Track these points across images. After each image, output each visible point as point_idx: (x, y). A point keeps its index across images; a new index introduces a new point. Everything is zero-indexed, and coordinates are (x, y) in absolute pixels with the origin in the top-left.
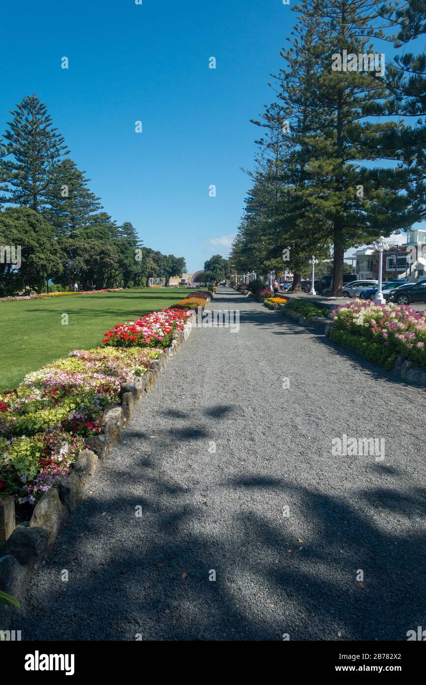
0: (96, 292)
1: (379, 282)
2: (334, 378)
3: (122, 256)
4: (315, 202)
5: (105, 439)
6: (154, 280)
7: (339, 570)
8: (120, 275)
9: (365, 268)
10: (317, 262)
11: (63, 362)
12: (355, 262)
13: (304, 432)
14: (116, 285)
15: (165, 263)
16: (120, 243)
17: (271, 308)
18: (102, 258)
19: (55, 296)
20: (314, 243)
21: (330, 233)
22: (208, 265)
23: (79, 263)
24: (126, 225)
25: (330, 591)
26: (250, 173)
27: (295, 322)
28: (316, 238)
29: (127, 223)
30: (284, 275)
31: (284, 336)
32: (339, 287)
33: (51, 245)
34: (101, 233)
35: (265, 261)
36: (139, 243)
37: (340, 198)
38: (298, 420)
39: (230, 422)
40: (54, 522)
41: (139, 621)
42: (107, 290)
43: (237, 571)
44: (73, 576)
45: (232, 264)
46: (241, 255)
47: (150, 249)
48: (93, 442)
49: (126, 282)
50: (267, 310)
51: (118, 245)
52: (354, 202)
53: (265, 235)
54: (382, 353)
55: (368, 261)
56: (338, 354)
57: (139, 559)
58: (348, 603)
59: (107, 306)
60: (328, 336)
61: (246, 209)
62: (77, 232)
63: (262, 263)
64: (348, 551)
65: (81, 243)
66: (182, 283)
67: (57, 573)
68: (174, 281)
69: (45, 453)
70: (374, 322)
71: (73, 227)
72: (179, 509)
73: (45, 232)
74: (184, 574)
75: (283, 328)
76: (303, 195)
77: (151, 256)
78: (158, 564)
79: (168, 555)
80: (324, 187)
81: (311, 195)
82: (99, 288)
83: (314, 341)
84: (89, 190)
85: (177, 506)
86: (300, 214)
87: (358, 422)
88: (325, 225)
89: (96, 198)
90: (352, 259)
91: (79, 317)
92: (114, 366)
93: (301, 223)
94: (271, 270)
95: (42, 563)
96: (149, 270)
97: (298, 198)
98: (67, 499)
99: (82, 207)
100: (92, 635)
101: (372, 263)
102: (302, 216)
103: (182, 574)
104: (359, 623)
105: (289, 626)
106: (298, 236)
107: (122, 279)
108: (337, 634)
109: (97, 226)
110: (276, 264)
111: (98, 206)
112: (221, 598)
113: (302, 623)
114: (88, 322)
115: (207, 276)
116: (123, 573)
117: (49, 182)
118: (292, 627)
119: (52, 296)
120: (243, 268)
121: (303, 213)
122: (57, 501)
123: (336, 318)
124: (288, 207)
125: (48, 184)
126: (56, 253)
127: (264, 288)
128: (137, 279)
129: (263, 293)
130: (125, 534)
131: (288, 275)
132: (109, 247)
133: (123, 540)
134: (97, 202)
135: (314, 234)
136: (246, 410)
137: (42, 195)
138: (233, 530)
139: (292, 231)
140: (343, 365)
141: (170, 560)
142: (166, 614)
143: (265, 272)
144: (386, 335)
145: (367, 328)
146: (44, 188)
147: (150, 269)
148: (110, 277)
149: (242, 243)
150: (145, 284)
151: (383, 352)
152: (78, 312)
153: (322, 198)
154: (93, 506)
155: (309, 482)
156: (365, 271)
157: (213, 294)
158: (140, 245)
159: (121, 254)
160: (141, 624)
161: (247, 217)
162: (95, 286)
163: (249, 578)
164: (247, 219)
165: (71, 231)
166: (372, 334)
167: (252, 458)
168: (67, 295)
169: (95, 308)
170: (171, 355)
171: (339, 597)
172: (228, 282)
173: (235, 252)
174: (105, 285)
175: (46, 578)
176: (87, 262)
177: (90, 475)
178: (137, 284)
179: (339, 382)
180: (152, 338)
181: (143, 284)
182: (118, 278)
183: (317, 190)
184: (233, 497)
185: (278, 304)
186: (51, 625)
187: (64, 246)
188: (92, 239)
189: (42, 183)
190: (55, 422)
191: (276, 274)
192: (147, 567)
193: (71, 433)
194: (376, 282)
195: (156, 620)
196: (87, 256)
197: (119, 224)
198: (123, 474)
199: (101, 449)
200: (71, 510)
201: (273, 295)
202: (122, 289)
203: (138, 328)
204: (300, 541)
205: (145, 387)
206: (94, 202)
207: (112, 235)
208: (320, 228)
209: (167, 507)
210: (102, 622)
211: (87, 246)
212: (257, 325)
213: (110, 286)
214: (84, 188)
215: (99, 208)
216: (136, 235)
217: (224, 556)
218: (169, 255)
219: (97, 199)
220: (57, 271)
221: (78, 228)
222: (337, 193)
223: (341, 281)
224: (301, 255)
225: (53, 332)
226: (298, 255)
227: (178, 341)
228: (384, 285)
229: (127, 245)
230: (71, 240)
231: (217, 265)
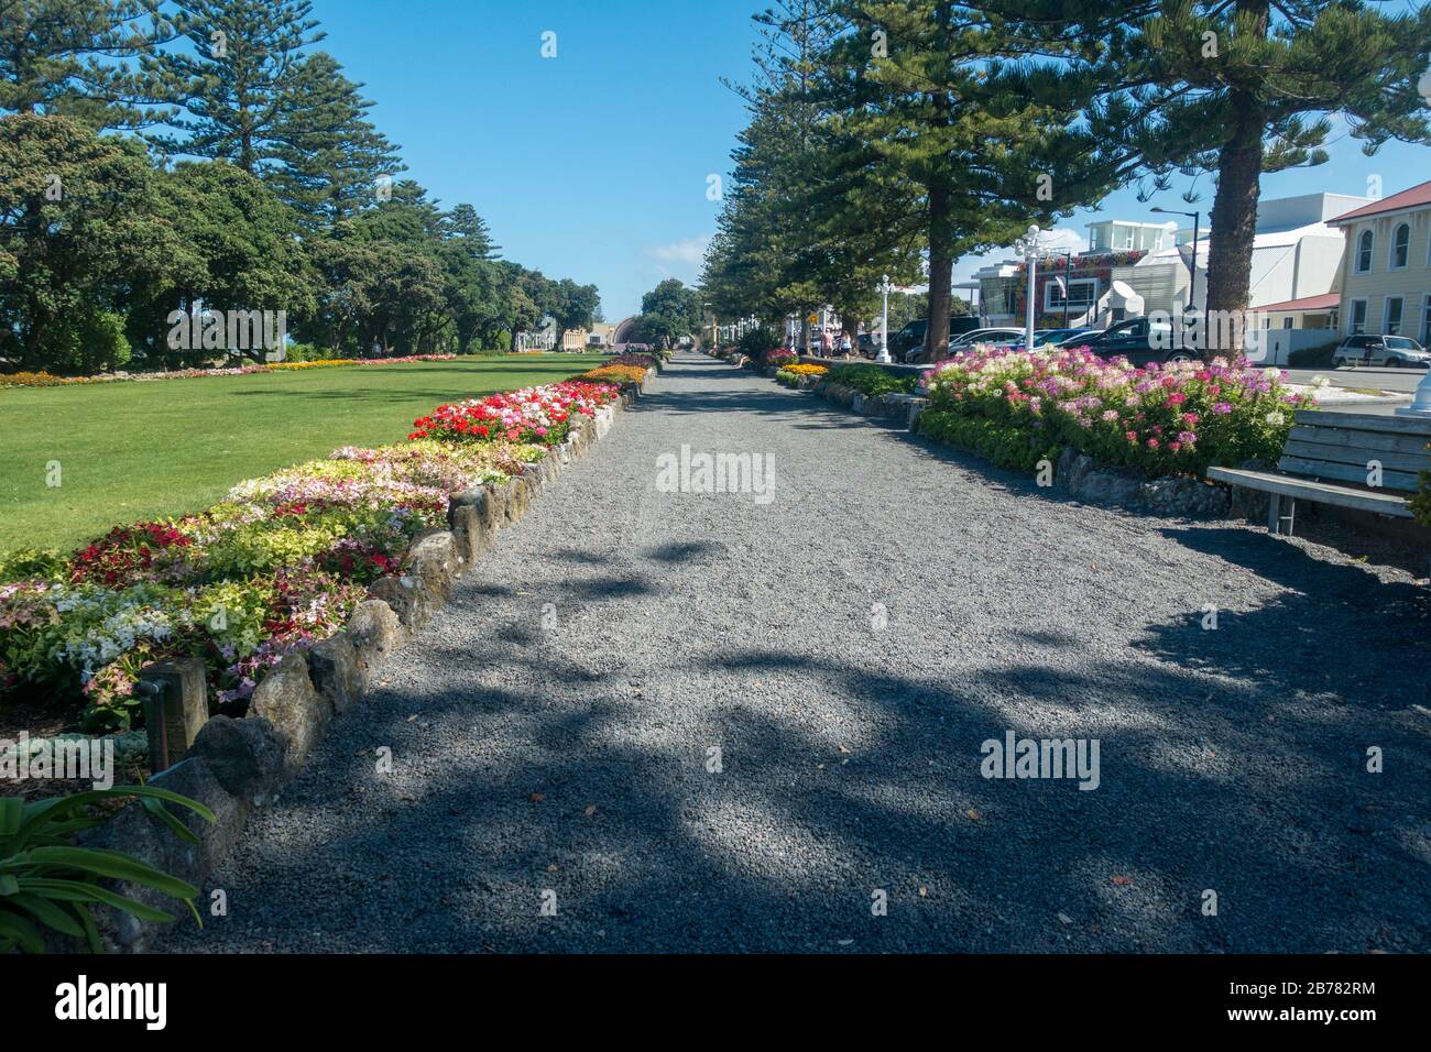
0: (395, 360)
1: (1027, 332)
2: (925, 496)
3: (454, 280)
4: (888, 151)
5: (415, 585)
6: (528, 338)
7: (925, 792)
8: (449, 325)
9: (1000, 308)
10: (895, 289)
11: (318, 467)
12: (976, 292)
13: (857, 582)
14: (442, 348)
15: (554, 300)
16: (448, 250)
17: (793, 385)
18: (406, 285)
19: (300, 368)
20: (886, 243)
21: (921, 224)
22: (650, 303)
23: (352, 295)
24: (460, 212)
25: (905, 826)
26: (742, 91)
27: (845, 407)
28: (891, 233)
29: (464, 206)
30: (820, 326)
31: (819, 431)
32: (942, 342)
33: (287, 251)
34: (403, 227)
35: (778, 289)
36: (491, 253)
37: (943, 142)
38: (845, 564)
39: (697, 568)
40: (297, 720)
41: (491, 884)
42: (421, 357)
43: (707, 802)
44: (343, 821)
45: (704, 300)
46: (725, 280)
47: (518, 266)
48: (386, 588)
49: (464, 340)
50: (782, 390)
51: (442, 254)
52: (973, 152)
53: (778, 232)
54: (1029, 448)
55: (1006, 292)
56: (935, 458)
57: (492, 787)
58: (943, 844)
59: (420, 384)
60: (915, 430)
61: (735, 175)
62: (349, 224)
63: (770, 293)
64: (946, 762)
65: (358, 250)
66: (594, 344)
67: (306, 815)
68: (576, 340)
69: (278, 611)
70: (1012, 385)
71: (338, 213)
72: (581, 708)
73: (271, 221)
74: (590, 808)
75: (819, 419)
76: (860, 133)
77: (520, 282)
78: (534, 795)
79: (557, 780)
80: (908, 117)
81: (879, 134)
82: (401, 352)
83: (886, 439)
84: (373, 127)
85: (578, 703)
86: (855, 179)
87: (974, 564)
88: (911, 204)
89: (389, 145)
90: (971, 287)
91: (355, 402)
92: (435, 471)
93: (858, 196)
94: (793, 310)
95: (272, 798)
96: (516, 313)
97: (851, 143)
98: (328, 684)
99: (358, 166)
100: (386, 912)
101: (1012, 296)
102: (860, 182)
103: (586, 807)
104: (965, 873)
105: (818, 884)
106: (851, 228)
107: (456, 334)
108: (918, 891)
109: (393, 210)
110: (804, 296)
111: (394, 163)
112: (672, 845)
113: (845, 877)
114: (377, 410)
115: (650, 324)
116: (454, 814)
117: (277, 107)
118: (823, 885)
119: (293, 369)
120: (729, 309)
121: (863, 176)
122: (303, 679)
123: (933, 386)
124: (829, 163)
125: (274, 111)
126: (300, 268)
127: (777, 346)
128: (489, 335)
129: (773, 357)
130: (459, 749)
131: (831, 326)
132: (422, 259)
133: (457, 759)
134: (391, 154)
135: (886, 225)
136: (732, 549)
137: (263, 136)
138: (698, 737)
139: (838, 216)
140: (946, 476)
141: (558, 788)
142: (551, 873)
143: (779, 313)
144: (1037, 409)
145: (998, 400)
146: (267, 120)
147: (519, 310)
148: (428, 328)
149: (728, 253)
150: (508, 347)
151: (1033, 446)
152: (353, 395)
153: (904, 141)
154: (390, 705)
155: (865, 660)
156: (999, 313)
157: (663, 362)
158: (496, 257)
159: (450, 276)
160: (494, 891)
161: (737, 193)
162: (392, 349)
163: (733, 812)
164: (738, 197)
165: (333, 223)
166: (1009, 407)
167: (746, 625)
168: (328, 367)
169: (392, 387)
170: (567, 460)
171: (923, 835)
172: (697, 340)
173: (712, 274)
174: (415, 348)
175: (281, 824)
176: (371, 292)
177: (380, 649)
178: (490, 344)
179: (937, 503)
180: (523, 430)
181: (503, 346)
182: (444, 331)
183: (892, 122)
184: (699, 685)
185: (807, 375)
186: (294, 898)
187: (317, 255)
188: (384, 241)
189: (261, 108)
190: (299, 556)
191: (803, 317)
192: (508, 802)
193: (337, 575)
194: (1023, 331)
195: (528, 883)
196: (372, 280)
197: (446, 207)
198: (458, 653)
199: (406, 604)
200: (338, 709)
201: (797, 360)
202: (454, 356)
203: (491, 410)
204: (844, 750)
205: (507, 507)
206: (386, 155)
207: (430, 232)
208: (898, 213)
209: (554, 704)
210: (408, 891)
211: (371, 255)
212: (761, 414)
213: (426, 348)
214: (360, 123)
215: (397, 169)
216: (485, 233)
217: (679, 779)
218: (563, 281)
219: (393, 148)
220: (303, 310)
221: (349, 216)
222: (936, 130)
223: (946, 330)
224: (860, 272)
225: (295, 427)
226: (851, 276)
227: (582, 435)
228: (1038, 338)
229: (465, 255)
230: (333, 243)
231: (671, 303)
